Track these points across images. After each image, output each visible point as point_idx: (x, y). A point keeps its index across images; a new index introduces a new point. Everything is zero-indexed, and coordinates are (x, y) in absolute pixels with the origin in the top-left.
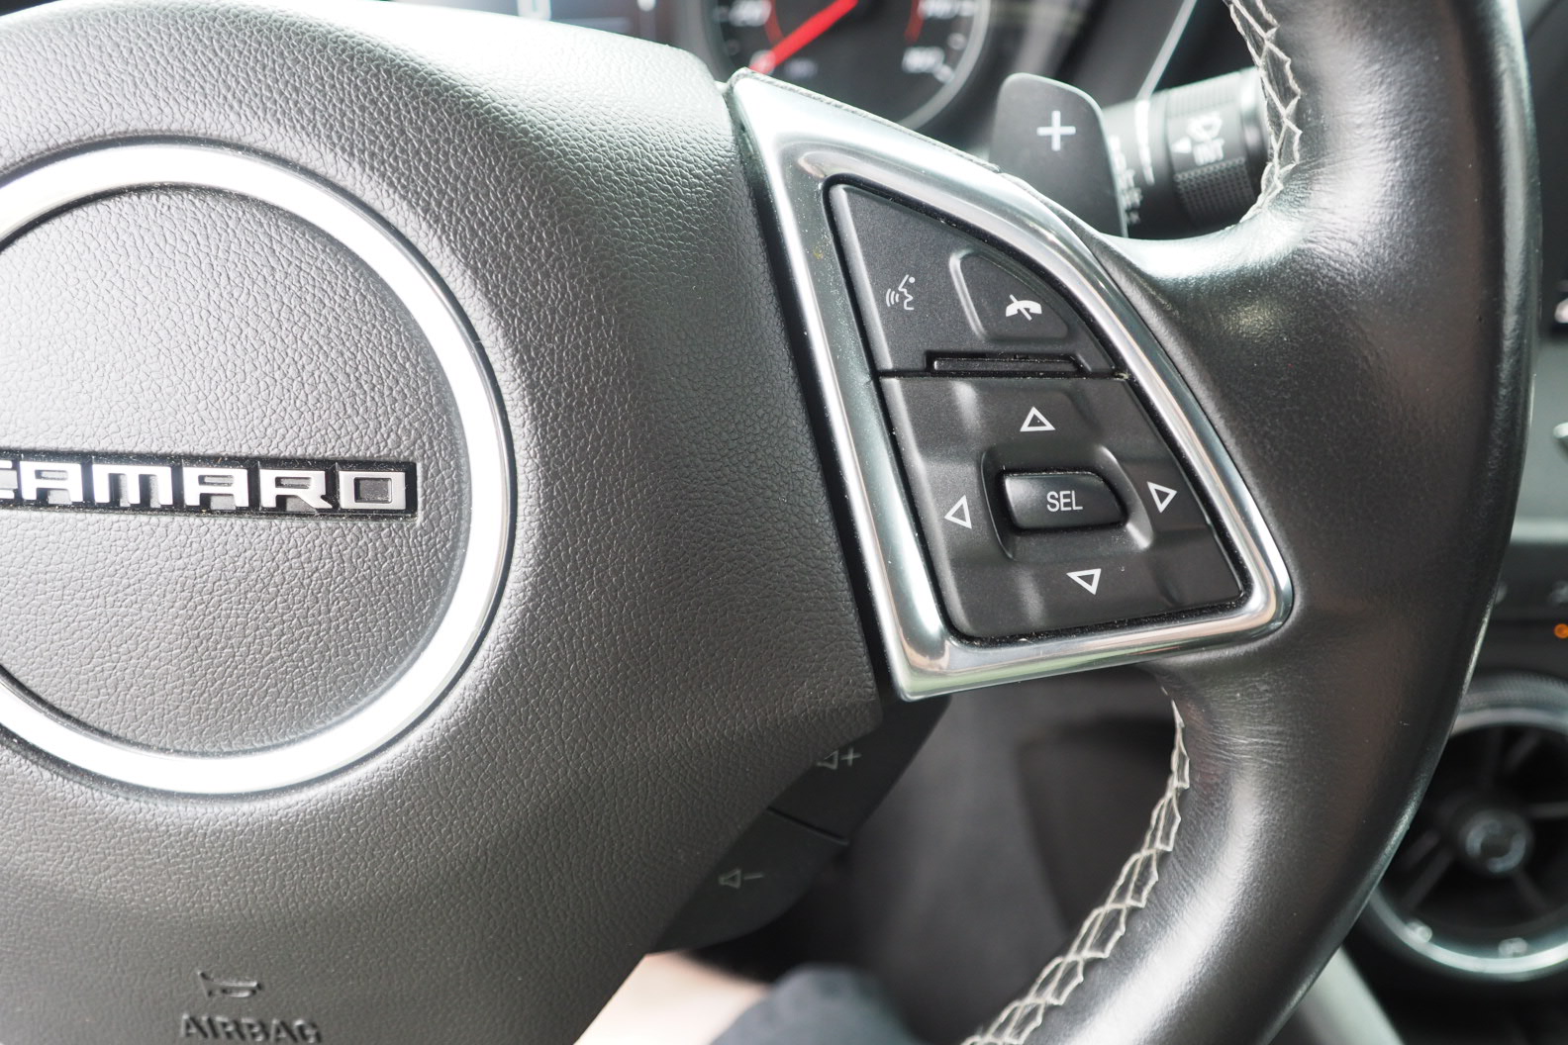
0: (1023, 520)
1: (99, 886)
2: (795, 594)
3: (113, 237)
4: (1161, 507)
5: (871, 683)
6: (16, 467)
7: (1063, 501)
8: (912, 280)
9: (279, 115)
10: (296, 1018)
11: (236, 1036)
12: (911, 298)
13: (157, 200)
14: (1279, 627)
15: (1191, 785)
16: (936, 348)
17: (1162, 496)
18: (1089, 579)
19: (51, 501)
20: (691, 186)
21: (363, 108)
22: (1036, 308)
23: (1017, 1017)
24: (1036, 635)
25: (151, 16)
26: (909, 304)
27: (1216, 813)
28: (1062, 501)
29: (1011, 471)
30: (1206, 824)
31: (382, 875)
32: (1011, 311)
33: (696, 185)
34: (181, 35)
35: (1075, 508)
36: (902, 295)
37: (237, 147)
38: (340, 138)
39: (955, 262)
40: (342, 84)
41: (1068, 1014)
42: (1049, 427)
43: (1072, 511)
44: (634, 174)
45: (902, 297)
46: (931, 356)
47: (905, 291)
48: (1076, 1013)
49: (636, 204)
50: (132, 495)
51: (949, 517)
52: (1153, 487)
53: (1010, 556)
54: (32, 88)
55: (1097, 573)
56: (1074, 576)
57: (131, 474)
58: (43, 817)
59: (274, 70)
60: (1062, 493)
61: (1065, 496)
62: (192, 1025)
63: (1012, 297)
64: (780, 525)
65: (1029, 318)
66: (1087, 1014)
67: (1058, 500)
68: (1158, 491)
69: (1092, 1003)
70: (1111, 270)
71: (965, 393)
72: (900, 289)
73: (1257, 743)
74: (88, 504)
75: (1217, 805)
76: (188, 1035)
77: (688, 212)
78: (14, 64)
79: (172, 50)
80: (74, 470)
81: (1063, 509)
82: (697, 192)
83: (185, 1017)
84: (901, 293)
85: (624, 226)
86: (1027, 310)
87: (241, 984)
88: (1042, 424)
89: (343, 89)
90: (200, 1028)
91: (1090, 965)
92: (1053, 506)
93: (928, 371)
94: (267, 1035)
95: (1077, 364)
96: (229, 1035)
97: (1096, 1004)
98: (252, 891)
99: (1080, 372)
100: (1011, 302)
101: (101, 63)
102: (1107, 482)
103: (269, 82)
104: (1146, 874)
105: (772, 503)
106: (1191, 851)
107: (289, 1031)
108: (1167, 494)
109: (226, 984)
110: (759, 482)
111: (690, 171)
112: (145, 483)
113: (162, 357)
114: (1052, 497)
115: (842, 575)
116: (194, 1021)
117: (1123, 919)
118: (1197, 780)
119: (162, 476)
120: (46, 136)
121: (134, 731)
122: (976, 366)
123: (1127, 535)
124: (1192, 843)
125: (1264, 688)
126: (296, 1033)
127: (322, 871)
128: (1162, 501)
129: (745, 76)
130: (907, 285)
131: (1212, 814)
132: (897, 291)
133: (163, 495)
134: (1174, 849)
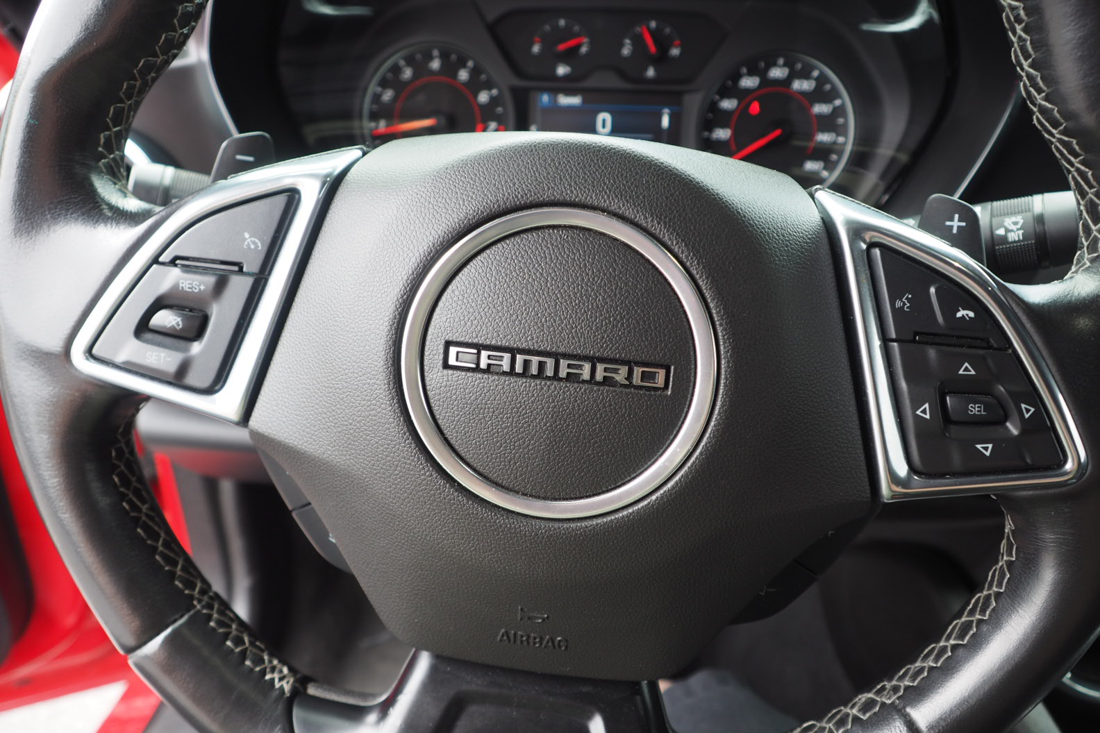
0: (954, 417)
1: (484, 559)
2: (839, 444)
3: (540, 248)
4: (1027, 416)
5: (869, 492)
6: (479, 354)
7: (977, 409)
8: (910, 296)
9: (628, 198)
10: (559, 636)
11: (525, 643)
12: (908, 305)
13: (562, 232)
14: (1075, 483)
15: (1016, 558)
16: (920, 330)
17: (1028, 411)
18: (986, 449)
19: (492, 370)
20: (807, 243)
21: (667, 198)
22: (972, 314)
23: (911, 672)
24: (955, 475)
25: (570, 147)
26: (907, 308)
27: (1032, 573)
28: (975, 409)
29: (949, 393)
30: (1026, 578)
31: (625, 565)
32: (959, 315)
33: (809, 243)
34: (584, 158)
35: (983, 413)
36: (904, 303)
37: (603, 210)
38: (655, 211)
39: (932, 290)
40: (658, 185)
41: (943, 670)
42: (973, 372)
43: (981, 414)
44: (784, 236)
45: (904, 304)
46: (916, 334)
47: (906, 301)
48: (949, 670)
49: (785, 250)
50: (534, 370)
51: (918, 412)
52: (1023, 406)
53: (947, 435)
54: (511, 177)
55: (990, 446)
56: (979, 446)
57: (535, 360)
58: (464, 523)
59: (626, 177)
60: (977, 405)
61: (978, 407)
62: (505, 634)
63: (960, 308)
64: (835, 410)
65: (968, 319)
66: (955, 671)
67: (975, 408)
68: (1025, 408)
69: (958, 665)
70: (1008, 299)
71: (932, 353)
72: (904, 300)
73: (1060, 538)
74: (512, 372)
75: (1033, 569)
76: (501, 640)
77: (805, 256)
78: (503, 165)
79: (579, 164)
80: (507, 356)
81: (976, 413)
82: (809, 246)
83: (503, 630)
84: (904, 302)
85: (780, 260)
86: (967, 315)
87: (538, 615)
88: (970, 371)
89: (658, 188)
90: (508, 637)
91: (954, 647)
92: (972, 411)
93: (914, 341)
94: (541, 644)
95: (988, 342)
96: (522, 642)
97: (960, 666)
98: (560, 568)
99: (990, 347)
100: (960, 311)
101: (545, 168)
102: (999, 402)
103: (624, 182)
104: (987, 603)
105: (833, 399)
106: (1016, 592)
107: (553, 643)
108: (1030, 410)
109: (531, 614)
110: (828, 388)
111: (807, 236)
112: (541, 365)
113: (558, 307)
114: (972, 407)
115: (860, 437)
116: (507, 633)
117: (974, 625)
118: (1021, 556)
119: (550, 363)
120: (516, 200)
121: (514, 484)
122: (938, 340)
123: (1007, 428)
124: (1017, 588)
125: (1066, 510)
126: (556, 644)
127: (596, 560)
128: (1027, 413)
129: (820, 189)
130: (907, 298)
131: (1030, 573)
132: (902, 301)
133: (549, 372)
134: (1005, 590)
